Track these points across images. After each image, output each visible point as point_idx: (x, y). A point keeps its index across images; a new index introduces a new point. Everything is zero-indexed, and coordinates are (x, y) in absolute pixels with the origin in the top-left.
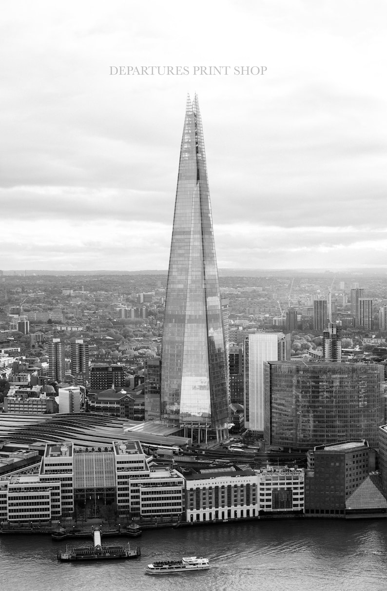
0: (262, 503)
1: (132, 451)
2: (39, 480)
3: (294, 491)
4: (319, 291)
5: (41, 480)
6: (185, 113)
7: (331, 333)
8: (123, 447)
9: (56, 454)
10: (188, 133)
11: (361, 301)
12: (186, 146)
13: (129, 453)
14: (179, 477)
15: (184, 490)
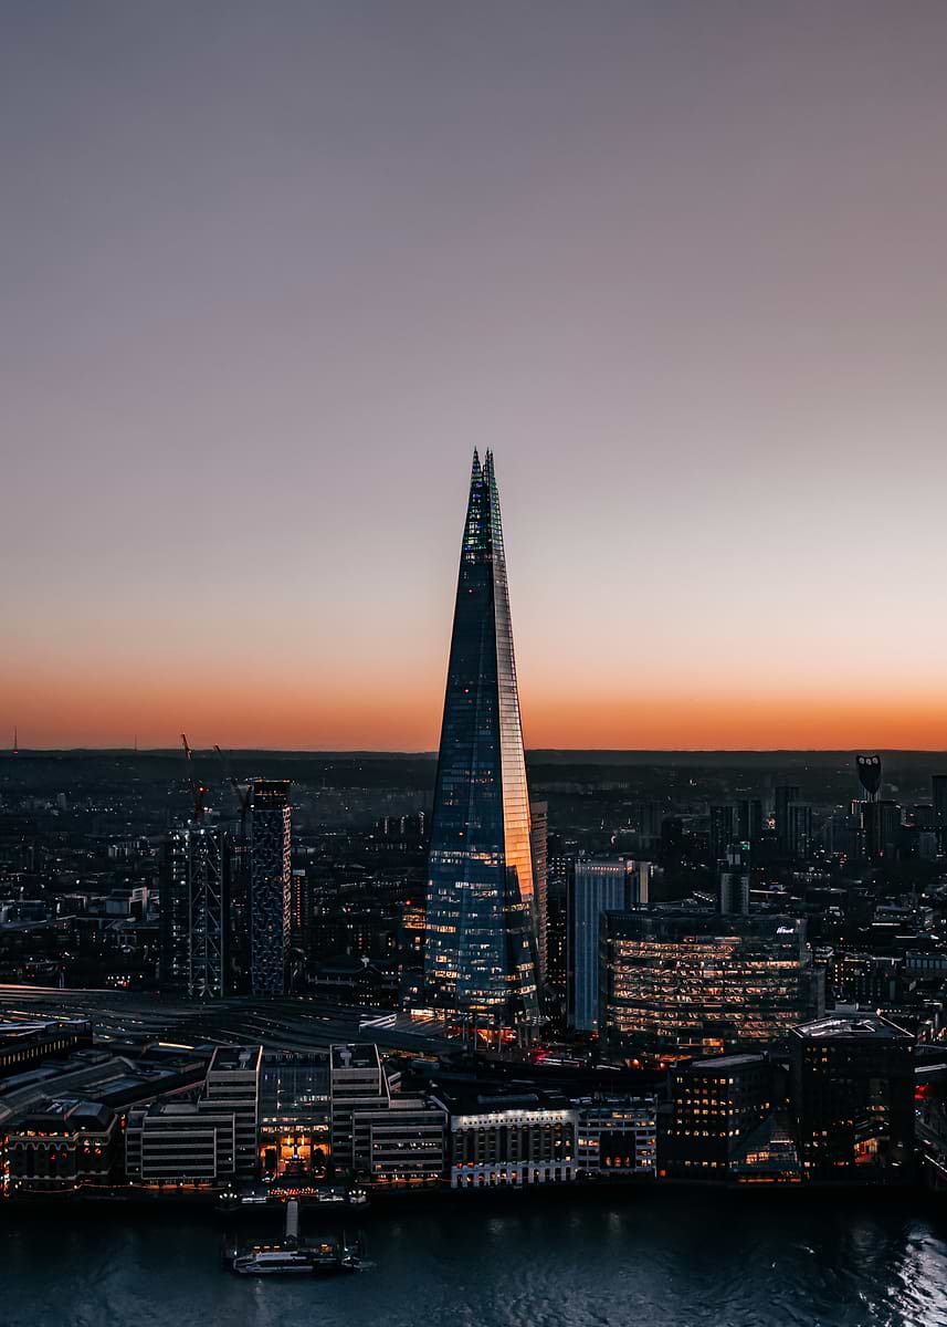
0: (582, 1158)
1: (361, 1062)
2: (197, 1110)
3: (638, 1138)
4: (726, 790)
5: (201, 1109)
6: (469, 486)
7: (731, 862)
8: (346, 1055)
9: (229, 1065)
10: (475, 520)
11: (791, 808)
12: (471, 542)
13: (356, 1066)
14: (439, 1108)
15: (448, 1132)
